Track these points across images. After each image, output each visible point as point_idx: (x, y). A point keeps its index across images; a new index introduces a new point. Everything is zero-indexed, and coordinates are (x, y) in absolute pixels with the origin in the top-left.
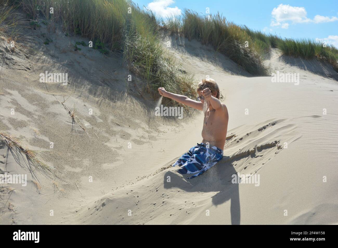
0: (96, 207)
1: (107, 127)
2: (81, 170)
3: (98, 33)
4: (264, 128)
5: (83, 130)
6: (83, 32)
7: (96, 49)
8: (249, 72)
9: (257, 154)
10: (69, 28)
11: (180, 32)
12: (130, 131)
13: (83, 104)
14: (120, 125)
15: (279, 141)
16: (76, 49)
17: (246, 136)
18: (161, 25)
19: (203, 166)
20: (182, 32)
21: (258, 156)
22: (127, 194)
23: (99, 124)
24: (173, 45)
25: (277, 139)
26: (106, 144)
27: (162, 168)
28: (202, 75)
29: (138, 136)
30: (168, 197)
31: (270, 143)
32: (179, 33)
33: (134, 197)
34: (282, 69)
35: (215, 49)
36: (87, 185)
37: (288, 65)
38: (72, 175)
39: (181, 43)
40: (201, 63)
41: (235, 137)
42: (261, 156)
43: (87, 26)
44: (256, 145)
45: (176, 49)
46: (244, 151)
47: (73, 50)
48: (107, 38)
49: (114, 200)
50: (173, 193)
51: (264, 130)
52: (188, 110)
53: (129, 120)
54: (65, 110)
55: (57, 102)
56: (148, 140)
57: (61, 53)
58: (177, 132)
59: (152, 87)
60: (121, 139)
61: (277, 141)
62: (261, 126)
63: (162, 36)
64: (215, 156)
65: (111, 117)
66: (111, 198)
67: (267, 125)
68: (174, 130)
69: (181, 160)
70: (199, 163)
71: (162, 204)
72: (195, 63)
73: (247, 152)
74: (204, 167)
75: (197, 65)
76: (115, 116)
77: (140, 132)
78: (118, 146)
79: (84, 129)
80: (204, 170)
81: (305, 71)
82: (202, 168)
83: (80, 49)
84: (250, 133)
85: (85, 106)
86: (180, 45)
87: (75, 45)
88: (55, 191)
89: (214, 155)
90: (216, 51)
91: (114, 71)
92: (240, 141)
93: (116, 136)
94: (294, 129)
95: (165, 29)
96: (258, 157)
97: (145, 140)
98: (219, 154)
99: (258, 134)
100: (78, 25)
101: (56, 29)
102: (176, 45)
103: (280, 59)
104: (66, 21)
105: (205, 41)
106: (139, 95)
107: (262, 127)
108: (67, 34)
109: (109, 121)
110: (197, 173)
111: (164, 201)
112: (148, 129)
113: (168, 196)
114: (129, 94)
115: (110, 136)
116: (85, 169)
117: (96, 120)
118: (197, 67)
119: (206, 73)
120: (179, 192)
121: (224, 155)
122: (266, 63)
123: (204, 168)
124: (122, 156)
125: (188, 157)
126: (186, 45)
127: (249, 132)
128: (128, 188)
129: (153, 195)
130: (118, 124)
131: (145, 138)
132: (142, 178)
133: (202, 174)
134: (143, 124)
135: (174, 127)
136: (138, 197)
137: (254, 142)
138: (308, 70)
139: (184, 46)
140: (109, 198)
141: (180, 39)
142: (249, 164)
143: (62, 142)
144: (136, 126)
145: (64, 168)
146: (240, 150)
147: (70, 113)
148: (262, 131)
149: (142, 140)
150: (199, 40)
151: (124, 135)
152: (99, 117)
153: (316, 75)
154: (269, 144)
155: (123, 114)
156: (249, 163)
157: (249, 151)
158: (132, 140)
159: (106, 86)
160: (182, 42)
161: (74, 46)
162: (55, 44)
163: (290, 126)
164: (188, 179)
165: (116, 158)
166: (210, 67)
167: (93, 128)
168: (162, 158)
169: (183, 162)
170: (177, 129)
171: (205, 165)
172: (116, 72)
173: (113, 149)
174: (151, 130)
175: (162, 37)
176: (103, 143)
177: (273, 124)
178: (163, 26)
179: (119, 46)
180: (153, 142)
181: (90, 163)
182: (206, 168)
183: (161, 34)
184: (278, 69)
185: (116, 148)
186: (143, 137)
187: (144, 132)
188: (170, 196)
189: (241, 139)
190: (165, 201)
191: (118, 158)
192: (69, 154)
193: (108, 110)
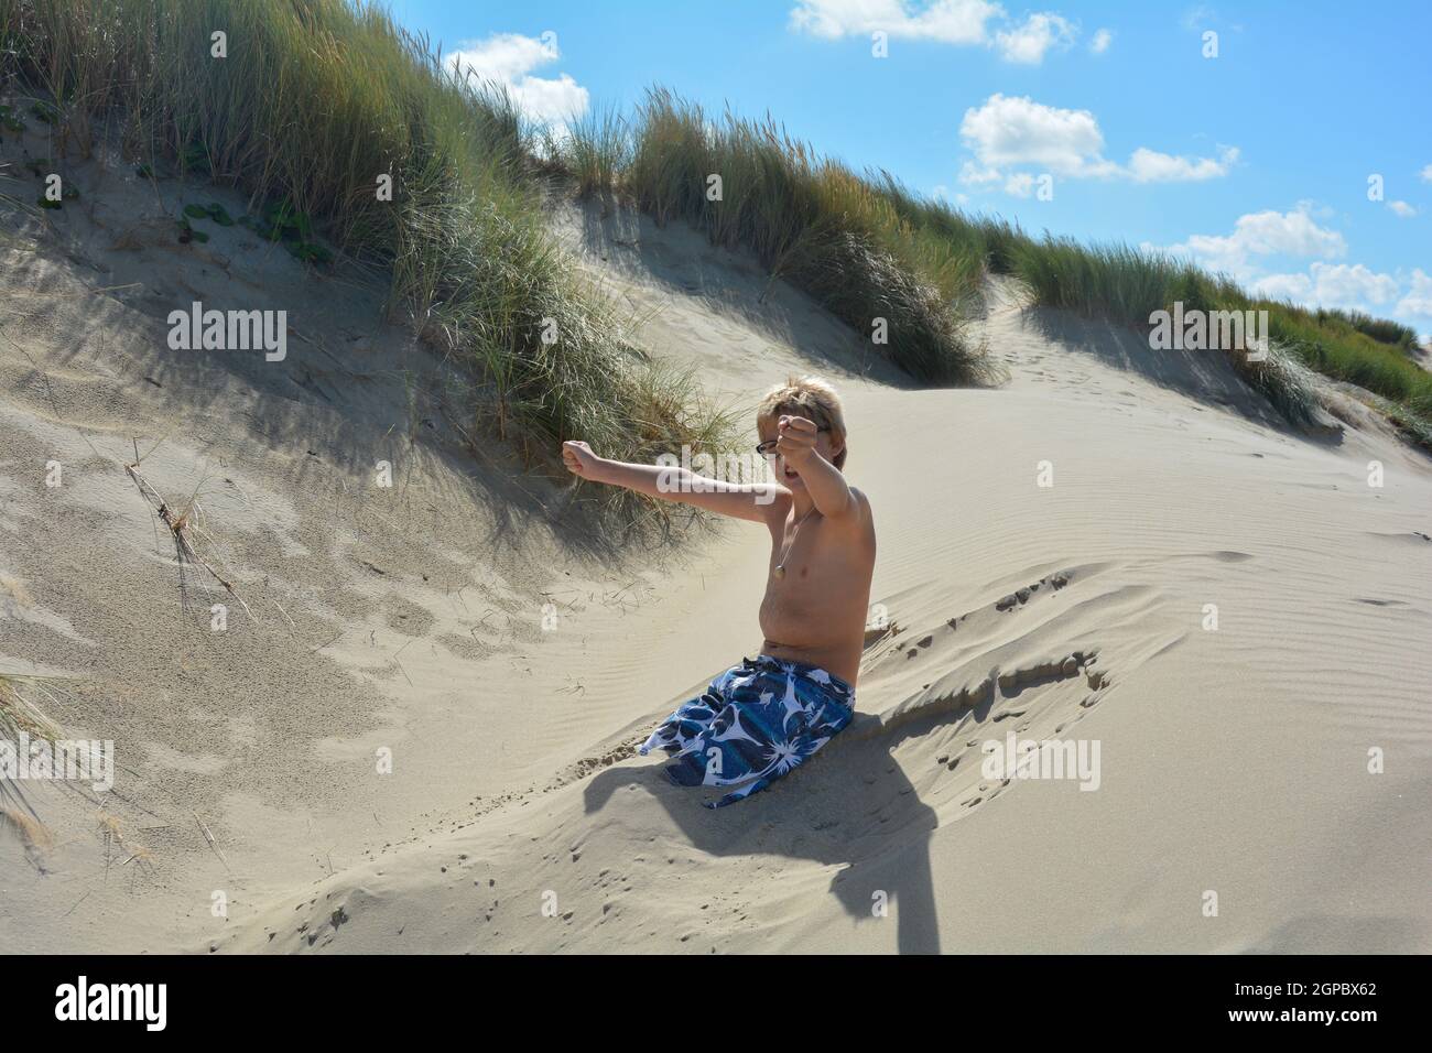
0: (303, 929)
1: (330, 578)
2: (223, 763)
3: (284, 171)
4: (1022, 597)
5: (224, 589)
6: (218, 165)
7: (276, 241)
8: (902, 367)
9: (1002, 705)
10: (155, 141)
11: (620, 185)
12: (427, 599)
13: (222, 474)
14: (382, 573)
15: (1091, 655)
16: (187, 237)
17: (944, 629)
18: (540, 152)
19: (773, 752)
20: (629, 188)
21: (1006, 715)
22: (444, 870)
23: (292, 564)
24: (590, 239)
25: (1084, 647)
26: (324, 652)
27: (581, 763)
28: (713, 370)
29: (465, 623)
30: (626, 885)
31: (1056, 659)
32: (618, 190)
33: (476, 884)
34: (1034, 360)
35: (766, 263)
36: (251, 831)
37: (1056, 347)
38: (181, 788)
39: (622, 236)
40: (708, 322)
41: (896, 632)
42: (1018, 715)
43: (237, 140)
44: (994, 672)
45: (604, 256)
46: (943, 692)
47: (174, 239)
48: (323, 197)
49: (384, 897)
50: (648, 868)
51: (1019, 605)
52: (666, 518)
53: (421, 552)
54: (140, 499)
55: (104, 465)
56: (508, 638)
57: (116, 250)
58: (627, 607)
59: (517, 413)
60: (392, 633)
61: (1085, 654)
62: (1010, 590)
63: (544, 199)
64: (820, 712)
65: (344, 538)
66: (372, 887)
67: (1034, 588)
68: (615, 600)
69: (673, 725)
70: (755, 742)
71: (603, 917)
72: (684, 319)
73: (956, 697)
74: (776, 756)
75: (691, 330)
76: (361, 532)
77: (473, 605)
78: (380, 664)
79: (227, 585)
80: (776, 770)
81: (1122, 374)
82: (768, 762)
83: (204, 239)
84: (963, 618)
85: (228, 485)
86: (620, 244)
87: (181, 219)
88: (109, 860)
89: (818, 708)
90: (769, 273)
91: (356, 340)
92: (921, 651)
93: (370, 617)
94: (1147, 606)
95: (555, 172)
96: (1008, 718)
97: (494, 641)
98: (838, 702)
99: (996, 623)
100: (198, 134)
101: (93, 144)
102: (603, 241)
103: (1025, 320)
104: (143, 113)
105: (722, 230)
106: (462, 444)
107: (1013, 593)
108: (148, 169)
109: (337, 554)
110: (744, 784)
111: (608, 901)
112: (504, 594)
113: (624, 880)
114: (417, 439)
115: (343, 619)
116: (239, 760)
117: (278, 545)
118: (691, 338)
119: (729, 363)
120: (671, 862)
121: (856, 710)
122: (971, 336)
123: (777, 763)
124: (400, 707)
125: (704, 715)
126: (642, 242)
127: (957, 615)
128: (443, 842)
129: (558, 875)
130: (376, 566)
131: (493, 632)
132: (497, 804)
133: (765, 789)
134: (483, 569)
135: (612, 588)
136: (492, 883)
137: (984, 655)
138: (1135, 368)
139: (636, 246)
140: (362, 888)
141: (617, 214)
142: (966, 748)
143: (131, 639)
144: (453, 580)
145: (145, 757)
146: (926, 687)
147: (163, 511)
148: (1011, 610)
149: (482, 637)
150: (700, 224)
151: (404, 617)
152: (292, 534)
153: (1169, 391)
154: (1049, 665)
155: (395, 526)
156: (969, 745)
157: (964, 692)
158: (439, 638)
159: (317, 401)
160: (628, 231)
161: (176, 223)
162: (92, 211)
163: (1132, 591)
164: (708, 810)
165: (375, 714)
166: (746, 338)
167: (266, 581)
168: (577, 719)
169: (683, 733)
170: (628, 597)
171: (780, 748)
172: (360, 344)
173: (360, 677)
174: (516, 597)
175: (545, 204)
176: (315, 648)
177: (1059, 583)
178: (546, 158)
179: (377, 232)
180: (529, 648)
181: (262, 733)
182: (783, 761)
183: (537, 192)
184: (1019, 361)
185: (373, 671)
186: (482, 625)
187: (487, 605)
188: (633, 881)
189: (926, 642)
190: (615, 902)
191: (381, 715)
192: (166, 695)
193: (330, 507)
